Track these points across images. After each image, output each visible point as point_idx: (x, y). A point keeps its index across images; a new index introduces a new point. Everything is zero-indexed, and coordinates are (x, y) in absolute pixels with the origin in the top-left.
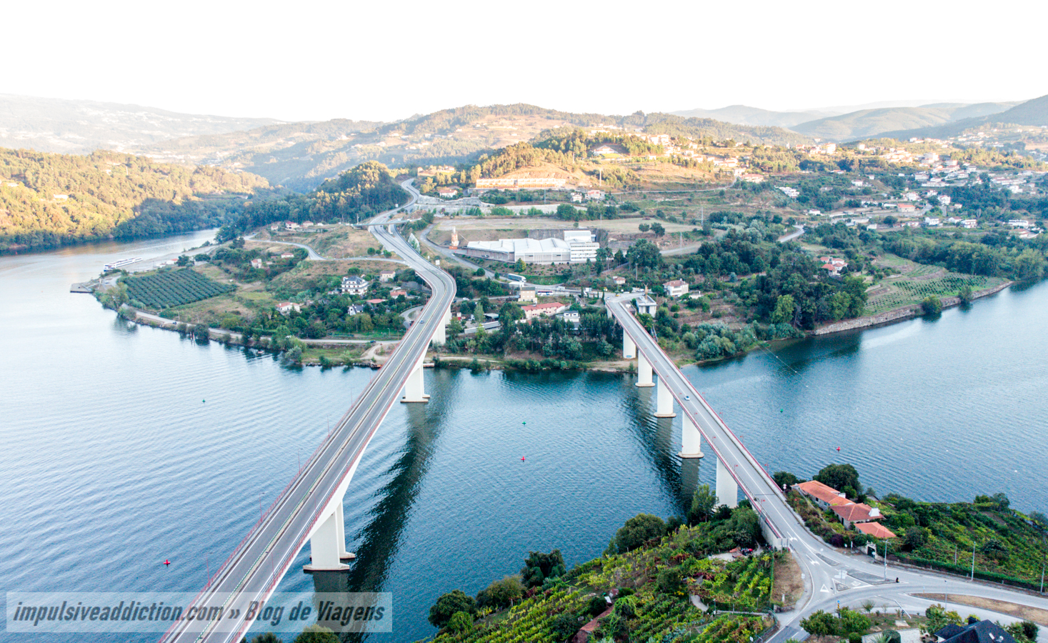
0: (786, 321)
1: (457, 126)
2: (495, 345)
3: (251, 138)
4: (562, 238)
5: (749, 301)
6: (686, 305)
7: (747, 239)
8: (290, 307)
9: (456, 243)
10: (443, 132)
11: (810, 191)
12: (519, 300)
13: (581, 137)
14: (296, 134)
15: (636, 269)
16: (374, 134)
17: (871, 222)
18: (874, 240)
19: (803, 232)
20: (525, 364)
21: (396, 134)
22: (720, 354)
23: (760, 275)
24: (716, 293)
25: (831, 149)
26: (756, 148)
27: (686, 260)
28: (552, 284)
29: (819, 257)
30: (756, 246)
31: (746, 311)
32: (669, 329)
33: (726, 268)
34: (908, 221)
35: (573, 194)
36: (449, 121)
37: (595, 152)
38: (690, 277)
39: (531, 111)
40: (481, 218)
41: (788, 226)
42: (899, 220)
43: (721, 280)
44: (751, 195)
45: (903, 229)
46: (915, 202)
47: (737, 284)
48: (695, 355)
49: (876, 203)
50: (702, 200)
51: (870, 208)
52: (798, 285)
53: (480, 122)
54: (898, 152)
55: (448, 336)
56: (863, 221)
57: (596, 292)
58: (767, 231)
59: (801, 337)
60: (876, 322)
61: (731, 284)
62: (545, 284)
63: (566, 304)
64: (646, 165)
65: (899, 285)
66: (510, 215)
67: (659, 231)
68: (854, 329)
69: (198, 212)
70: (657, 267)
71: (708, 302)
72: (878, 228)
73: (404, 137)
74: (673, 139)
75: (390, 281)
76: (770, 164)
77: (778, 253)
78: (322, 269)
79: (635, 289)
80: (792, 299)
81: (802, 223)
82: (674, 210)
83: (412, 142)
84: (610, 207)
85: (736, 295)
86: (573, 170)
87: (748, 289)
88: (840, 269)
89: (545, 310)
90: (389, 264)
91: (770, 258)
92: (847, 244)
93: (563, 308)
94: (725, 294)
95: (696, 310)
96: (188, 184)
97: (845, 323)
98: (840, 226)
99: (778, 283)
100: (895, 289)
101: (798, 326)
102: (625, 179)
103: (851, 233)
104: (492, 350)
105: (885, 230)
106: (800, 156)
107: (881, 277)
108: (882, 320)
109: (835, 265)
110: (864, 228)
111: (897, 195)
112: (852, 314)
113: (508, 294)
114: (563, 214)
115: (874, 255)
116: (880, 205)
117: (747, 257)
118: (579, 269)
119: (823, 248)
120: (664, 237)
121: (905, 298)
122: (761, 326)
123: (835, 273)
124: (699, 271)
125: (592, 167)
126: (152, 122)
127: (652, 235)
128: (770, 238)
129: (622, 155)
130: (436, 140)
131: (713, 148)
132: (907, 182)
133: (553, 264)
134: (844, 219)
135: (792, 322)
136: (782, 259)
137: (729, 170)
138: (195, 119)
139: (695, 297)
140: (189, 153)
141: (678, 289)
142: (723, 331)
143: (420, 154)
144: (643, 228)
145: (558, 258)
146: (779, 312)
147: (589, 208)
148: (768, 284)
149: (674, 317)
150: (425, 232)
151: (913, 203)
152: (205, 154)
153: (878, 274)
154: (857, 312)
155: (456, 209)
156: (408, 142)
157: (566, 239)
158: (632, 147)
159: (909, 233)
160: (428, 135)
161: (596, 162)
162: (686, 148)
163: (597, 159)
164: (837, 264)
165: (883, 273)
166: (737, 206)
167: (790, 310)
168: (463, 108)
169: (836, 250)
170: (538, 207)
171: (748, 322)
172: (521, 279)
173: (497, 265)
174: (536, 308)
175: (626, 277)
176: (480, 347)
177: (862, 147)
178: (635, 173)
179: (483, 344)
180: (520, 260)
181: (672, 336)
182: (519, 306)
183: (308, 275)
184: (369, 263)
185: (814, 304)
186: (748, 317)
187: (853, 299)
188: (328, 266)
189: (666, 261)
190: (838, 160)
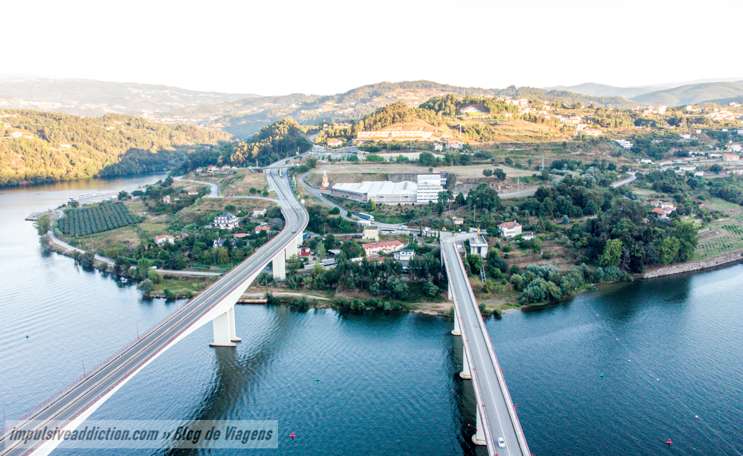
0: (615, 264)
1: (374, 97)
2: (328, 282)
3: (235, 107)
4: (416, 181)
5: (579, 244)
6: (517, 246)
7: (582, 184)
8: (164, 239)
9: (326, 184)
10: (364, 101)
11: (642, 143)
12: (363, 238)
13: (452, 99)
14: (266, 104)
15: (474, 211)
16: (315, 103)
17: (698, 169)
18: (701, 186)
19: (635, 178)
20: (350, 304)
21: (330, 103)
22: (545, 298)
23: (592, 218)
24: (548, 235)
25: (662, 110)
26: (598, 109)
27: (523, 202)
28: (397, 223)
29: (649, 201)
30: (589, 191)
31: (576, 253)
32: (498, 270)
33: (560, 210)
34: (733, 169)
35: (436, 144)
36: (369, 93)
37: (462, 111)
38: (525, 219)
39: (430, 85)
40: (356, 164)
41: (622, 172)
42: (725, 168)
43: (554, 223)
44: (589, 146)
45: (729, 176)
46: (739, 152)
47: (569, 227)
48: (520, 299)
49: (703, 153)
50: (547, 150)
51: (697, 157)
52: (627, 230)
53: (391, 94)
54: (722, 112)
55: (288, 272)
56: (691, 169)
57: (433, 232)
58: (602, 177)
59: (629, 280)
60: (706, 266)
61: (562, 226)
62: (391, 223)
63: (405, 242)
64: (502, 121)
65: (728, 228)
66: (382, 161)
67: (501, 176)
68: (684, 272)
69: (168, 157)
70: (494, 209)
71: (539, 243)
72: (704, 175)
73: (336, 105)
74: (530, 102)
75: (260, 217)
76: (608, 120)
77: (610, 198)
78: (210, 206)
79: (471, 229)
80: (621, 243)
81: (635, 170)
82: (523, 158)
83: (341, 108)
84: (465, 155)
85: (567, 237)
86: (439, 124)
87: (579, 232)
88: (670, 212)
89: (384, 247)
90: (264, 202)
91: (603, 202)
92: (676, 189)
93: (402, 246)
94: (557, 236)
95: (528, 251)
96: (168, 138)
97: (674, 267)
98: (670, 173)
99: (608, 227)
100: (724, 232)
101: (627, 270)
102: (482, 132)
103: (680, 179)
104: (328, 286)
105: (712, 176)
106: (635, 115)
107: (709, 220)
108: (712, 264)
109: (665, 209)
110: (692, 175)
111: (722, 147)
112: (681, 258)
113: (356, 232)
114: (423, 160)
115: (702, 199)
116: (706, 155)
117: (580, 200)
118: (423, 210)
119: (653, 192)
120: (506, 182)
121: (735, 241)
122: (589, 269)
123: (664, 217)
124: (534, 213)
125: (457, 122)
126: (173, 97)
127: (495, 180)
128: (604, 183)
129: (484, 113)
130: (358, 107)
131: (562, 109)
132: (730, 136)
133: (399, 205)
134: (673, 167)
135: (620, 266)
136: (613, 203)
137: (573, 125)
138: (202, 95)
139: (527, 238)
140: (191, 117)
141: (511, 230)
142: (551, 274)
143: (344, 117)
144: (487, 173)
145: (406, 199)
146: (607, 256)
147: (446, 155)
148: (598, 227)
149: (505, 258)
150: (304, 175)
151: (737, 153)
152: (202, 118)
153: (707, 218)
154: (686, 257)
155: (339, 156)
156: (338, 109)
157: (418, 182)
158: (493, 107)
159: (735, 179)
160: (353, 104)
161: (461, 119)
162: (541, 109)
163: (462, 116)
164: (666, 208)
165: (711, 217)
166: (577, 155)
167: (619, 255)
168: (380, 84)
169: (666, 195)
170: (405, 155)
171: (577, 264)
172: (369, 217)
173: (352, 205)
174: (377, 245)
175: (465, 218)
176: (315, 283)
177: (689, 108)
178: (492, 127)
179: (319, 280)
180: (370, 200)
181: (500, 277)
182: (360, 243)
183: (199, 210)
184: (248, 200)
185: (643, 248)
186: (578, 259)
187: (682, 244)
188: (215, 203)
189: (503, 203)
190: (668, 119)
